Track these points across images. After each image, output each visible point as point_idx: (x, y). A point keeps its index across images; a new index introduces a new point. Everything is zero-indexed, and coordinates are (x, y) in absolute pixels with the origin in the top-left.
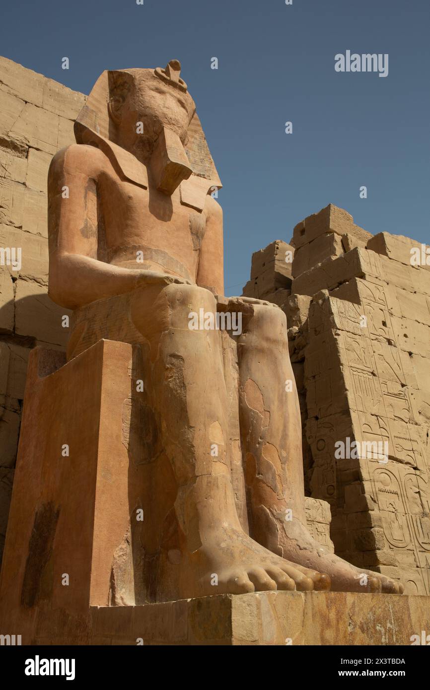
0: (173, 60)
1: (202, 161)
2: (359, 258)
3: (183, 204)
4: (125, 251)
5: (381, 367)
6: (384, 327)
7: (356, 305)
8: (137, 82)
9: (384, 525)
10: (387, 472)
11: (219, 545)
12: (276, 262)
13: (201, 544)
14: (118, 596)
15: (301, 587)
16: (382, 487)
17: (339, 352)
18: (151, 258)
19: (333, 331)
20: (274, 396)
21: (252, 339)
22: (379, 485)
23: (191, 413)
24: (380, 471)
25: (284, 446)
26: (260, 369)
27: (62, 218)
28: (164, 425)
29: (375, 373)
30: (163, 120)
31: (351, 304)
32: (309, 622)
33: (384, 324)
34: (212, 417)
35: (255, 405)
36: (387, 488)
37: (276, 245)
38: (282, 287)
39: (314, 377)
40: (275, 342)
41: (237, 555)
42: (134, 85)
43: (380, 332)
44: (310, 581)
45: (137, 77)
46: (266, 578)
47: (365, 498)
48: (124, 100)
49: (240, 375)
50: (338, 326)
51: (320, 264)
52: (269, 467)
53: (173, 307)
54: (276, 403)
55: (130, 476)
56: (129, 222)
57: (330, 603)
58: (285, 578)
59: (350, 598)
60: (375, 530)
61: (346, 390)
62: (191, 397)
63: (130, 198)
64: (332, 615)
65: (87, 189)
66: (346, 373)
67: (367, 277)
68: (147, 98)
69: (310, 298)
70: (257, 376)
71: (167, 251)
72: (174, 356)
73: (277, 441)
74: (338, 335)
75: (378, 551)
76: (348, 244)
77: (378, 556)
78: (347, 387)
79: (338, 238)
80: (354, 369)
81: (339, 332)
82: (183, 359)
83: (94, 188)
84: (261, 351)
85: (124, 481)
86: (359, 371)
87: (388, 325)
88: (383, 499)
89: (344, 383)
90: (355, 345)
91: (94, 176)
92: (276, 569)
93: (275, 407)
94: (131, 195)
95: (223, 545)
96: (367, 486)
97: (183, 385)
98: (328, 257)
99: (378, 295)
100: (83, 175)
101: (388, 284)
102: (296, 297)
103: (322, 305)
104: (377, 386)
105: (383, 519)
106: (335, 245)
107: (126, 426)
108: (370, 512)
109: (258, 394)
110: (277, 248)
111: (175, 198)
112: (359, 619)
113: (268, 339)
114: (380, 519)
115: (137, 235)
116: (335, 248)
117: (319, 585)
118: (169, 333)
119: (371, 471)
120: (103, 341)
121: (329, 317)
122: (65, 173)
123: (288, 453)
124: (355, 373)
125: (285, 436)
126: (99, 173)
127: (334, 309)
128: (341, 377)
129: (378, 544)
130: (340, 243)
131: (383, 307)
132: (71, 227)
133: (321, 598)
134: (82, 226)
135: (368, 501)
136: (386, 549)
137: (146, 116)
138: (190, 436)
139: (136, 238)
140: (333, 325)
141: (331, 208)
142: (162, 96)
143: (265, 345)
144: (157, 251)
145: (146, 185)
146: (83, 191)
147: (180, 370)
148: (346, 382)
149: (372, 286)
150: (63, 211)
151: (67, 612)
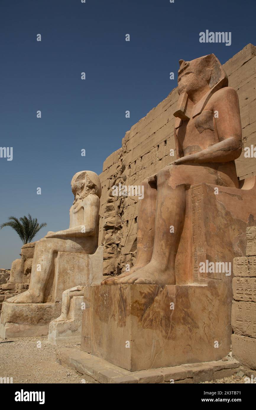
3: (193, 118)
64: (97, 292)
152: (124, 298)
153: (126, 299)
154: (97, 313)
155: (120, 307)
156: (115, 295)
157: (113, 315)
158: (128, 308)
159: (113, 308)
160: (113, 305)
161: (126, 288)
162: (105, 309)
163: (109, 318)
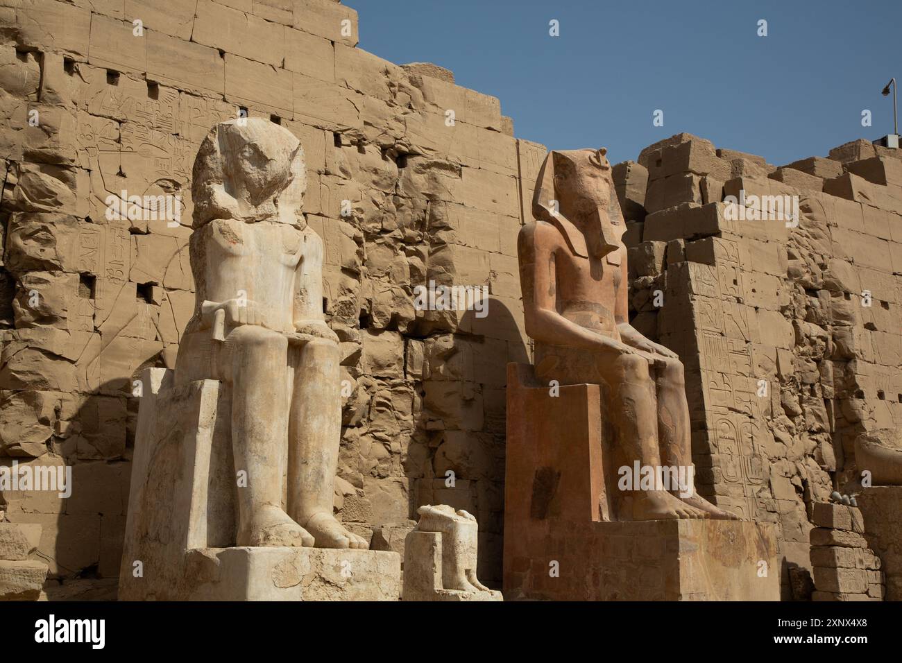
0: (602, 148)
1: (613, 208)
2: (717, 214)
3: (609, 263)
4: (575, 304)
5: (729, 327)
6: (734, 286)
7: (711, 267)
8: (577, 169)
9: (722, 465)
10: (727, 422)
11: (657, 497)
12: (627, 187)
13: (647, 496)
14: (604, 517)
15: (699, 517)
16: (722, 434)
17: (693, 317)
18: (592, 310)
19: (690, 295)
20: (677, 418)
21: (664, 381)
22: (720, 433)
23: (640, 432)
24: (721, 421)
25: (683, 445)
26: (670, 401)
27: (535, 283)
28: (622, 434)
29: (724, 333)
30: (597, 202)
31: (706, 266)
32: (704, 530)
33: (735, 282)
34: (650, 434)
35: (668, 423)
36: (727, 435)
37: (628, 167)
38: (634, 219)
39: (669, 334)
40: (678, 384)
41: (667, 502)
42: (575, 171)
43: (731, 291)
44: (703, 515)
45: (577, 164)
46: (685, 513)
47: (708, 444)
48: (566, 178)
49: (658, 402)
50: (695, 292)
51: (676, 207)
52: (675, 457)
53: (626, 369)
54: (679, 421)
55: (603, 459)
56: (578, 285)
57: (711, 524)
58: (693, 514)
59: (719, 522)
60: (715, 469)
61: (698, 352)
62: (639, 423)
63: (580, 269)
64: (712, 528)
65: (550, 260)
66: (699, 336)
67: (723, 235)
68: (585, 184)
69: (665, 244)
70: (668, 405)
71: (601, 303)
72: (628, 399)
73: (679, 443)
74: (695, 300)
75: (715, 485)
76: (706, 189)
77: (715, 488)
78: (699, 349)
79: (696, 180)
80: (706, 332)
81: (695, 297)
82: (634, 402)
83: (554, 257)
84: (671, 390)
85: (600, 461)
86: (710, 333)
87: (738, 284)
88: (723, 444)
89: (697, 346)
90: (708, 308)
91: (554, 250)
92: (688, 509)
93: (678, 424)
94: (580, 267)
95: (659, 497)
96: (711, 434)
97: (635, 416)
98: (685, 203)
99: (732, 252)
100: (548, 250)
101: (741, 237)
102: (652, 244)
103: (681, 268)
104: (725, 345)
105: (721, 460)
106: (693, 189)
107: (600, 432)
108: (712, 455)
109: (669, 416)
110: (629, 171)
111: (603, 260)
112: (722, 530)
113: (674, 383)
114: (719, 461)
115: (584, 294)
116: (693, 194)
117: (706, 517)
118: (625, 385)
119: (715, 421)
120: (586, 386)
121: (687, 282)
122: (536, 249)
123: (685, 449)
124: (706, 335)
125: (683, 440)
126: (557, 248)
127: (692, 275)
128: (695, 340)
129: (716, 480)
130: (698, 186)
131: (735, 264)
132: (543, 289)
133: (708, 521)
134: (548, 289)
135: (710, 447)
136: (722, 484)
137: (585, 198)
138: (639, 443)
139: (582, 296)
140: (690, 290)
141: (692, 146)
142: (595, 180)
143: (673, 386)
144: (595, 304)
145: (587, 256)
146: (548, 262)
147: (633, 408)
148: (698, 344)
149: (726, 244)
150: (536, 277)
151: (574, 523)
152: (766, 537)
153: (768, 538)
154: (715, 558)
155: (759, 547)
156: (749, 534)
157: (748, 558)
158: (772, 549)
159: (748, 549)
160: (747, 546)
161: (767, 527)
162: (731, 552)
163: (742, 562)
